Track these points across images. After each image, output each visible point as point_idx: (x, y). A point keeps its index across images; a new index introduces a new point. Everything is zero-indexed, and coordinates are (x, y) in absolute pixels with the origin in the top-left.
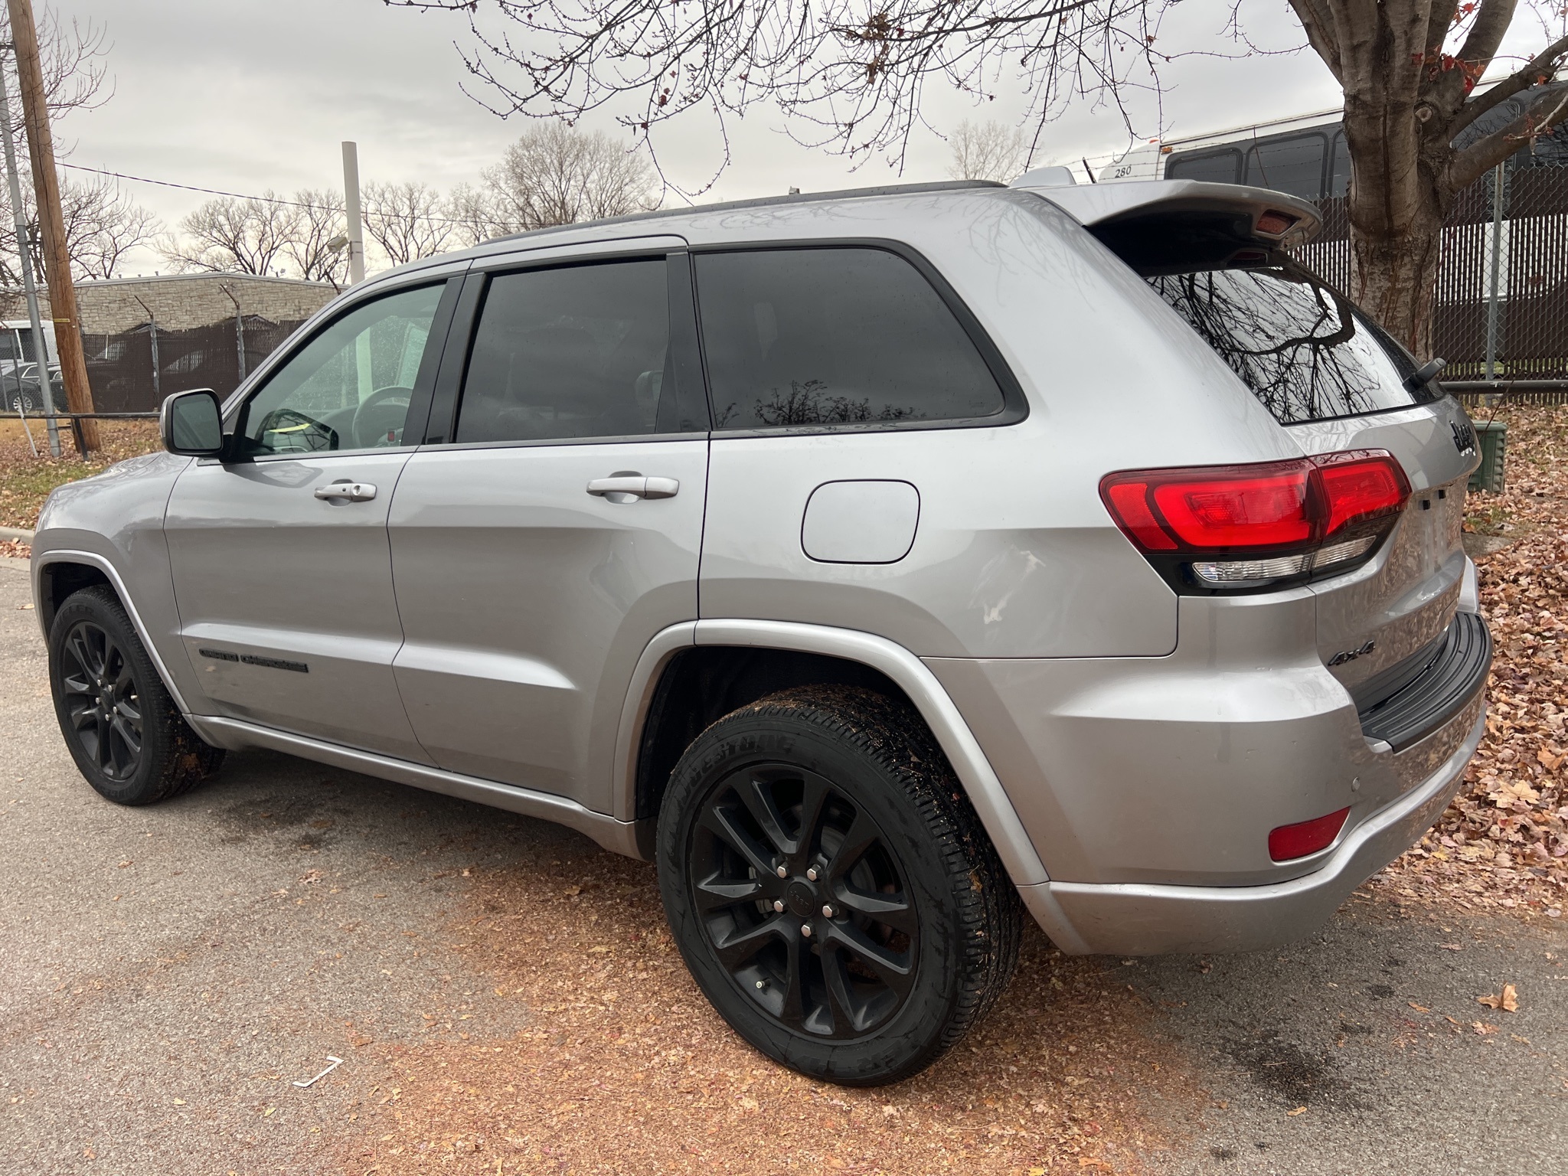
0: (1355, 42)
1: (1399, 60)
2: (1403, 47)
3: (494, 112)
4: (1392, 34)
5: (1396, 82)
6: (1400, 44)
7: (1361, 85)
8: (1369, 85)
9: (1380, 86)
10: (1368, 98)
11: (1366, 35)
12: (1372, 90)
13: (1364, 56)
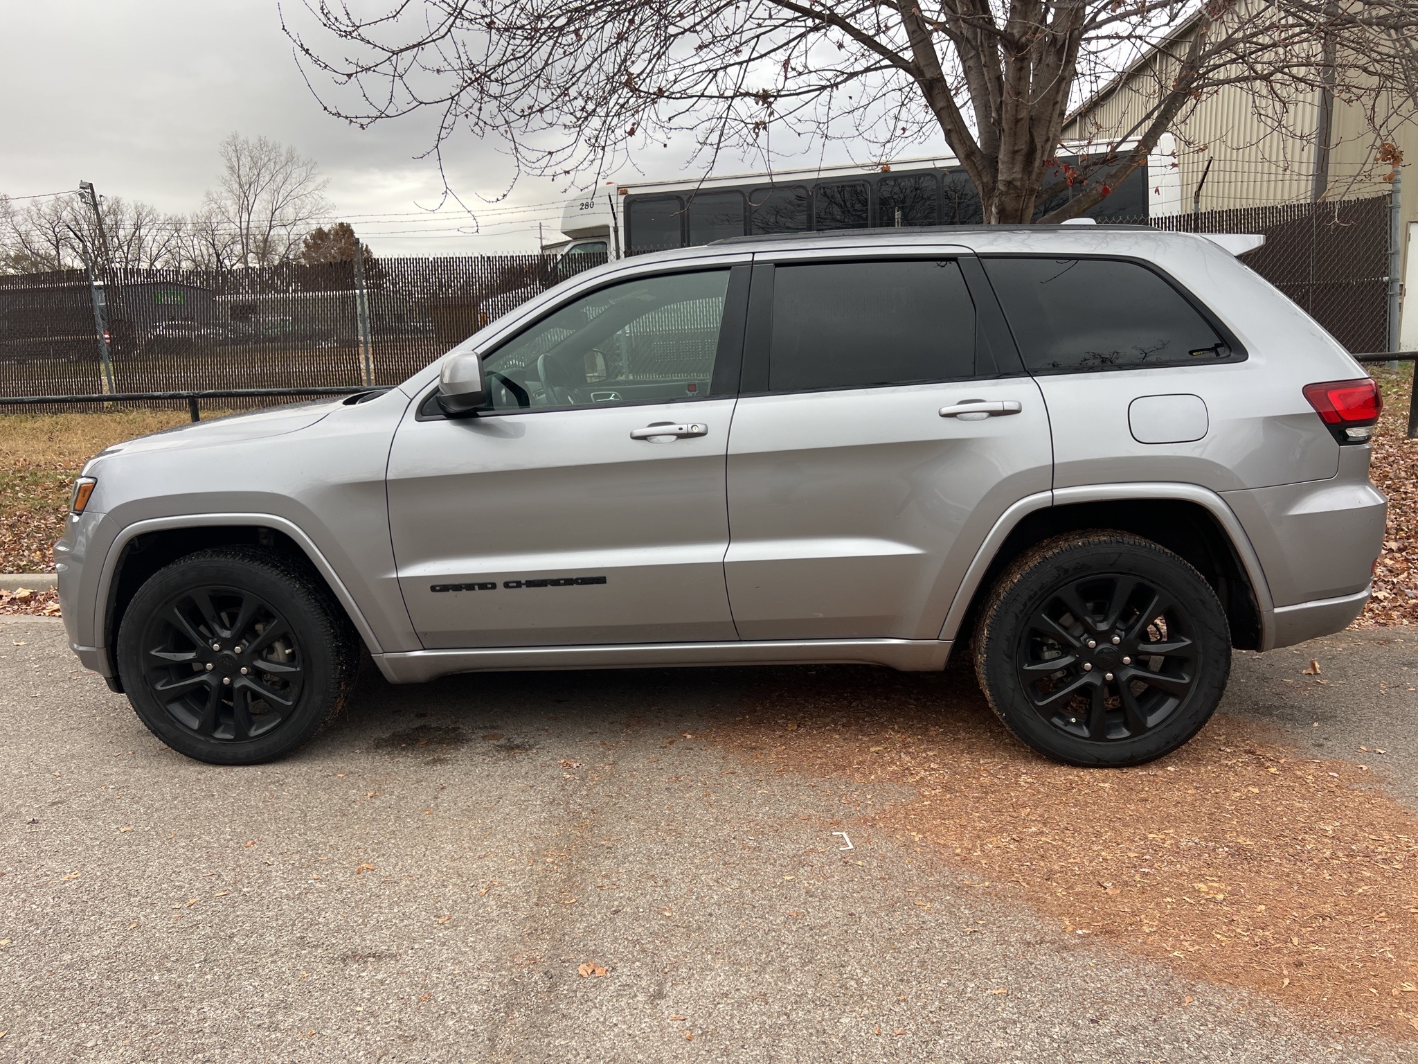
0: (1016, 149)
1: (1037, 163)
2: (1039, 156)
3: (325, 109)
4: (1036, 147)
5: (1034, 176)
6: (1039, 153)
7: (1014, 176)
8: (1020, 176)
9: (1026, 177)
10: (1018, 184)
11: (1022, 145)
12: (1022, 179)
13: (1020, 158)
